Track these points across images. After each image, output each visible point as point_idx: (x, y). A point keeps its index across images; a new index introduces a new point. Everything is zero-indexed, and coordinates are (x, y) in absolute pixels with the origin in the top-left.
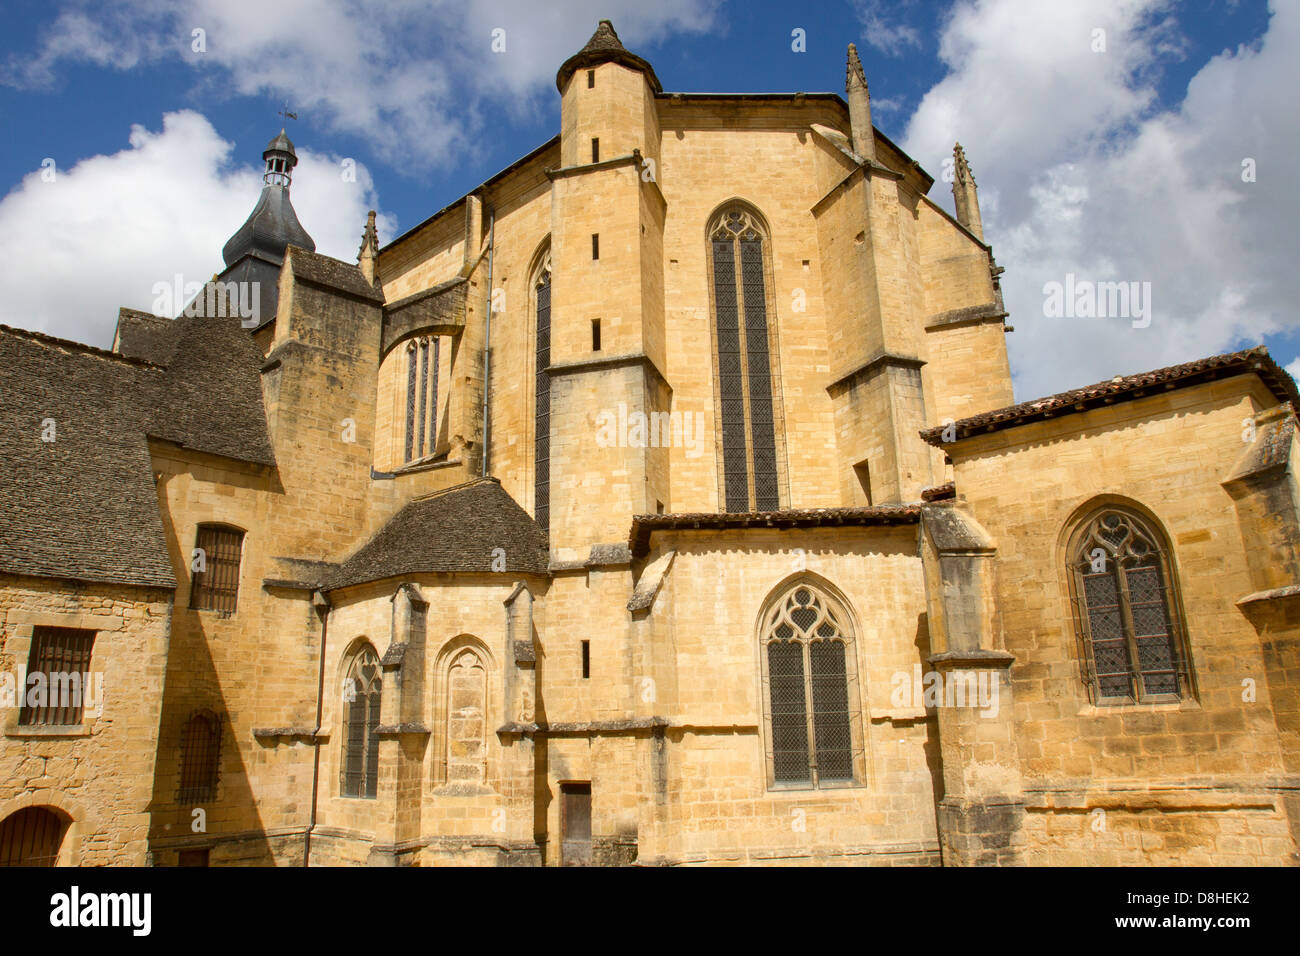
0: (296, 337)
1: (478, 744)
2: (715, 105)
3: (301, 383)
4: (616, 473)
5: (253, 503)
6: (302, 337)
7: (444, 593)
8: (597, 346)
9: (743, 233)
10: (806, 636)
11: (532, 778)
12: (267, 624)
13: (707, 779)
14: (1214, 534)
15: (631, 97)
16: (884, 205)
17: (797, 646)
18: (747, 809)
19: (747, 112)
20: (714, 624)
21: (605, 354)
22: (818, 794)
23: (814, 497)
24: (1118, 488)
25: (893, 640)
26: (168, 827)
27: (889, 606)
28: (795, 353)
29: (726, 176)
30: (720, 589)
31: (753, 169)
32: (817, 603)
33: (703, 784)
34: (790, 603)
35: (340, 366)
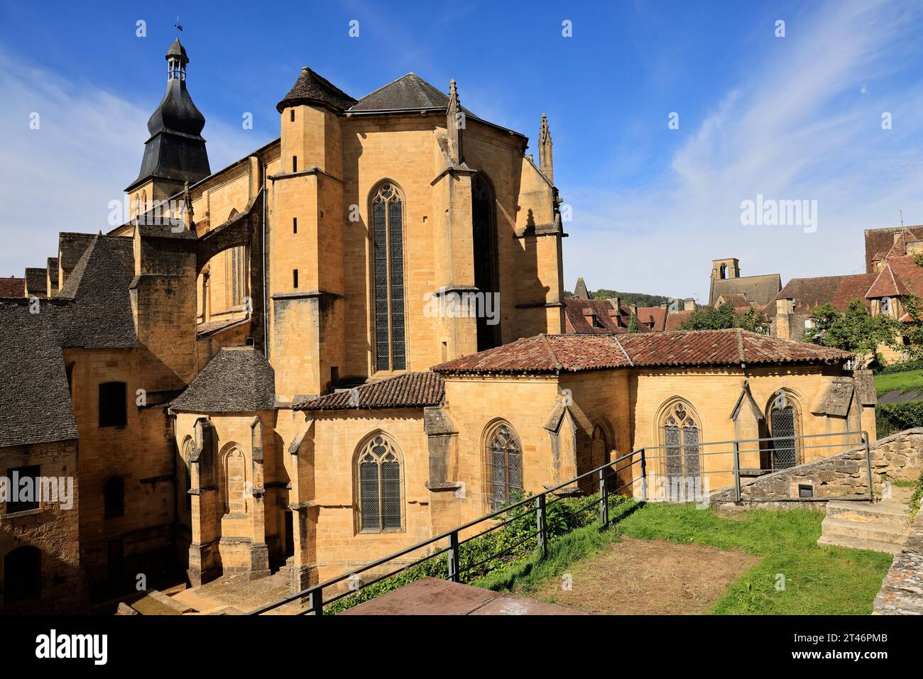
0: (145, 270)
1: (242, 493)
2: (374, 118)
3: (150, 297)
4: (306, 357)
5: (129, 368)
6: (148, 271)
7: (221, 420)
8: (296, 285)
9: (390, 199)
10: (379, 460)
11: (263, 514)
12: (143, 428)
13: (328, 529)
14: (537, 449)
15: (316, 126)
16: (461, 193)
17: (375, 465)
18: (347, 543)
19: (394, 121)
20: (332, 456)
21: (299, 292)
22: (382, 536)
23: (422, 357)
24: (506, 416)
25: (422, 464)
26: (100, 531)
27: (421, 447)
28: (416, 274)
29: (381, 164)
30: (336, 439)
31: (397, 158)
32: (386, 444)
33: (326, 531)
34: (372, 444)
35: (173, 282)
